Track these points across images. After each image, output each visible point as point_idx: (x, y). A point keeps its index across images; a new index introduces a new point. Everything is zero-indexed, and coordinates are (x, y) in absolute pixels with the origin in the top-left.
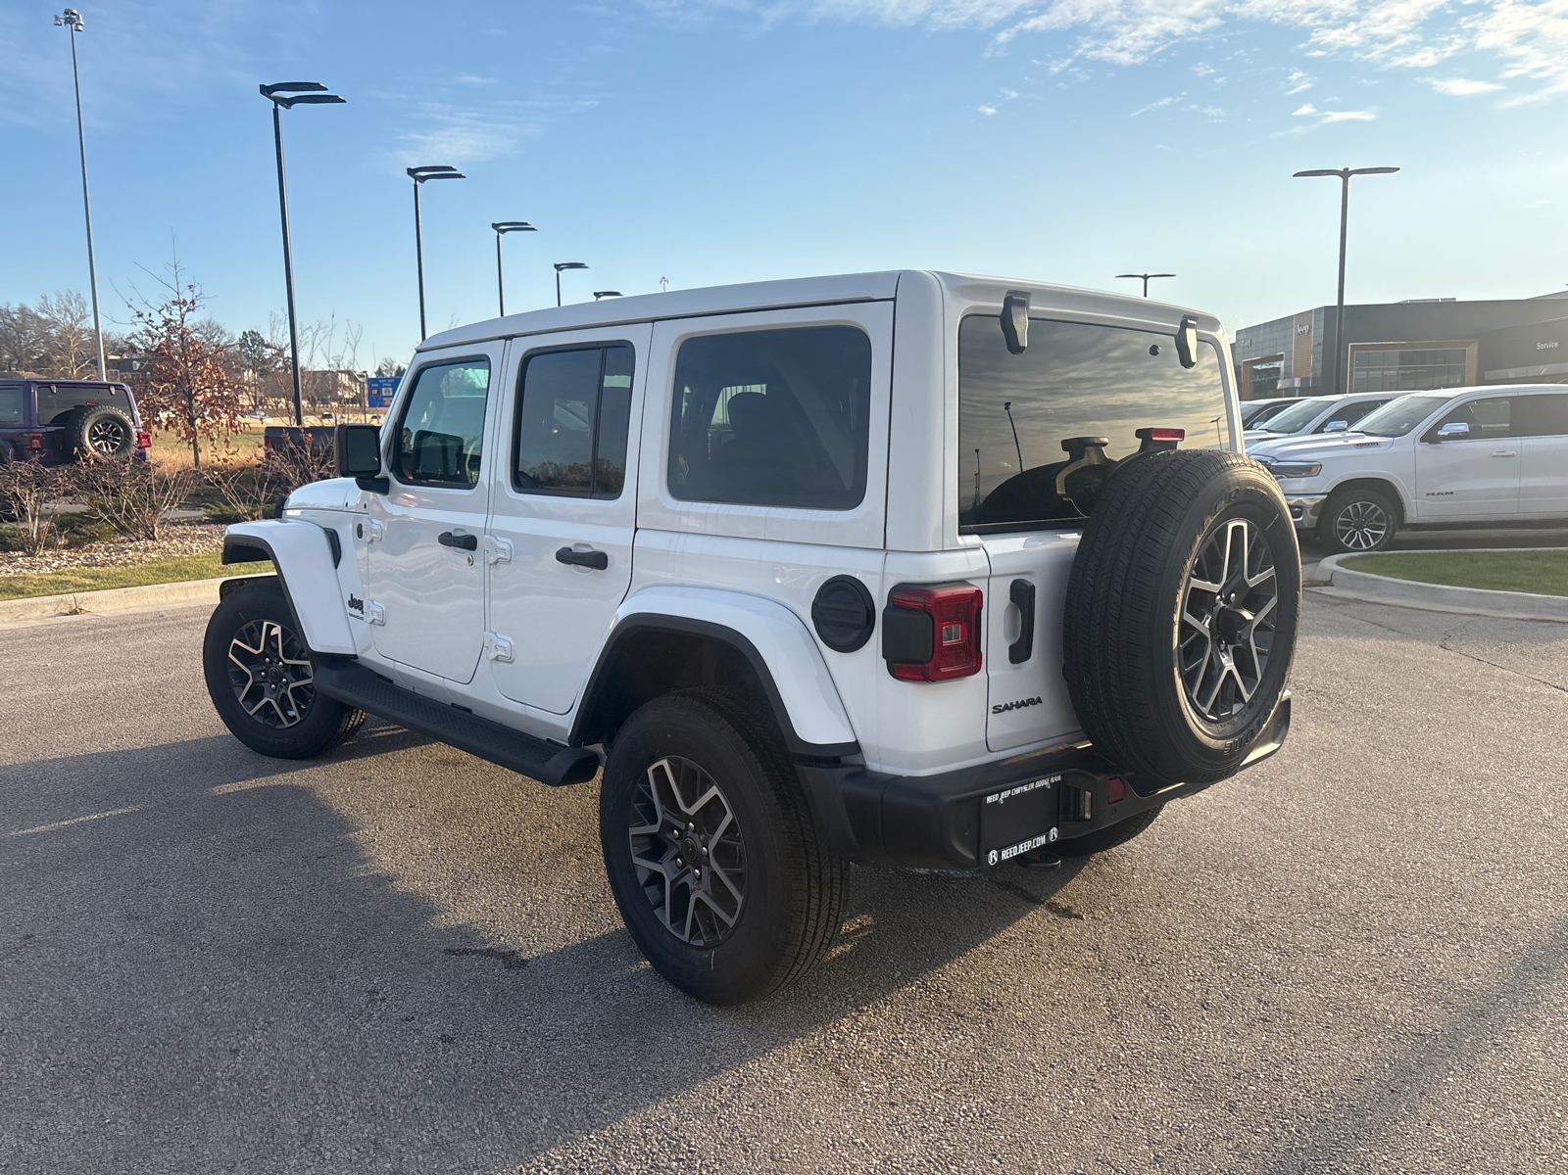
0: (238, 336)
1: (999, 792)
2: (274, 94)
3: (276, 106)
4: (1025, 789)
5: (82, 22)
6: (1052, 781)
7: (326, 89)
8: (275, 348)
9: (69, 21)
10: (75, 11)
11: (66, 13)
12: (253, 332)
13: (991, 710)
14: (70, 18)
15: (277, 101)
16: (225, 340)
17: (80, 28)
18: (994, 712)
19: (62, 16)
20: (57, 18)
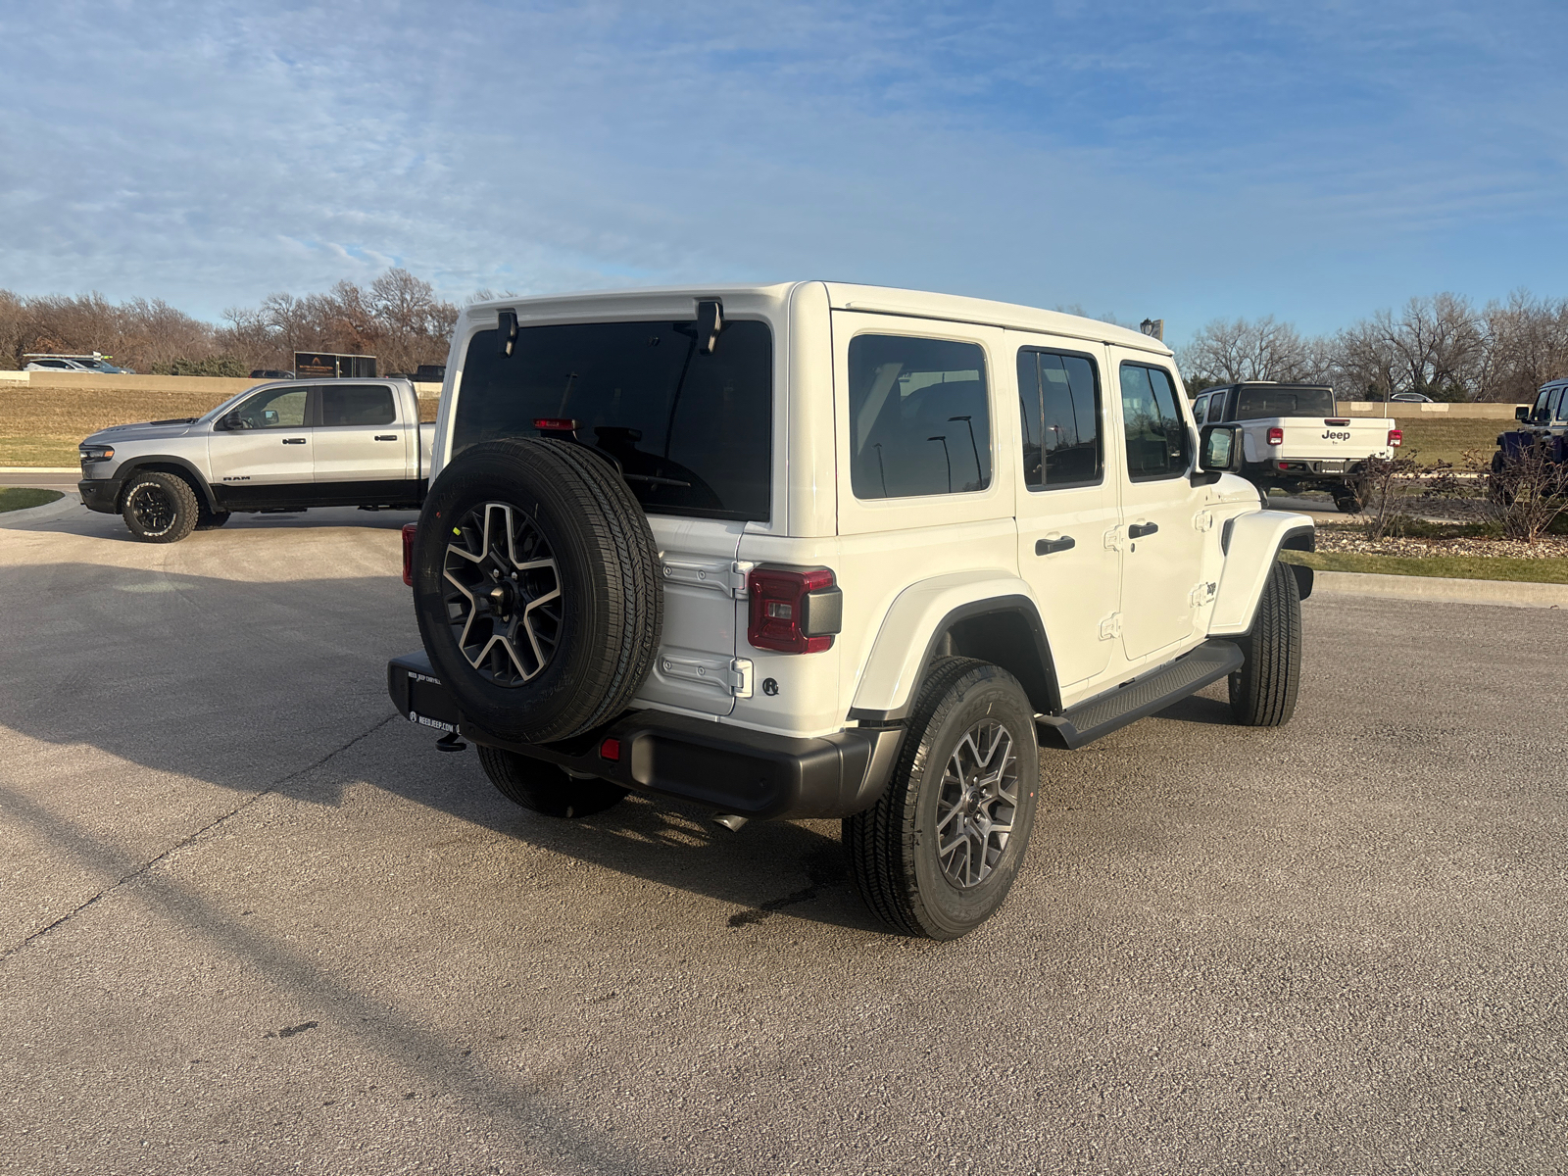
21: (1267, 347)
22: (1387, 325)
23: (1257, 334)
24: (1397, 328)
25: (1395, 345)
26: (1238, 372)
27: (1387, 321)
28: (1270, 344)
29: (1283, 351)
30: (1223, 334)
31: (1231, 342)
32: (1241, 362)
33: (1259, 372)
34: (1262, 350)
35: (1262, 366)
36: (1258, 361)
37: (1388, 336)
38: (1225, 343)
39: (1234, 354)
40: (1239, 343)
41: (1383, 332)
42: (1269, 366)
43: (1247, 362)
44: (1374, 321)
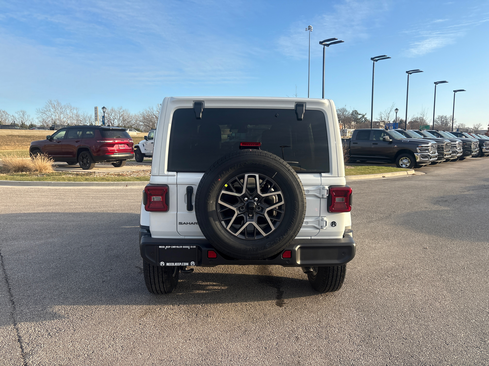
0: (351, 112)
1: (165, 246)
2: (323, 44)
3: (324, 47)
4: (178, 247)
5: (312, 29)
6: (191, 247)
7: (337, 39)
8: (362, 115)
9: (309, 29)
10: (311, 26)
11: (309, 27)
12: (355, 110)
13: (178, 223)
14: (309, 28)
15: (324, 45)
16: (347, 113)
17: (312, 30)
18: (179, 224)
19: (307, 28)
20: (306, 29)
21: (121, 116)
22: (152, 111)
23: (118, 112)
24: (155, 112)
25: (155, 117)
26: (113, 123)
27: (152, 110)
28: (122, 115)
29: (126, 118)
30: (108, 112)
31: (110, 114)
32: (114, 120)
33: (120, 123)
34: (120, 117)
35: (120, 122)
36: (119, 120)
37: (153, 114)
38: (109, 114)
39: (112, 118)
40: (113, 114)
41: (152, 113)
42: (123, 122)
43: (116, 120)
44: (148, 109)
